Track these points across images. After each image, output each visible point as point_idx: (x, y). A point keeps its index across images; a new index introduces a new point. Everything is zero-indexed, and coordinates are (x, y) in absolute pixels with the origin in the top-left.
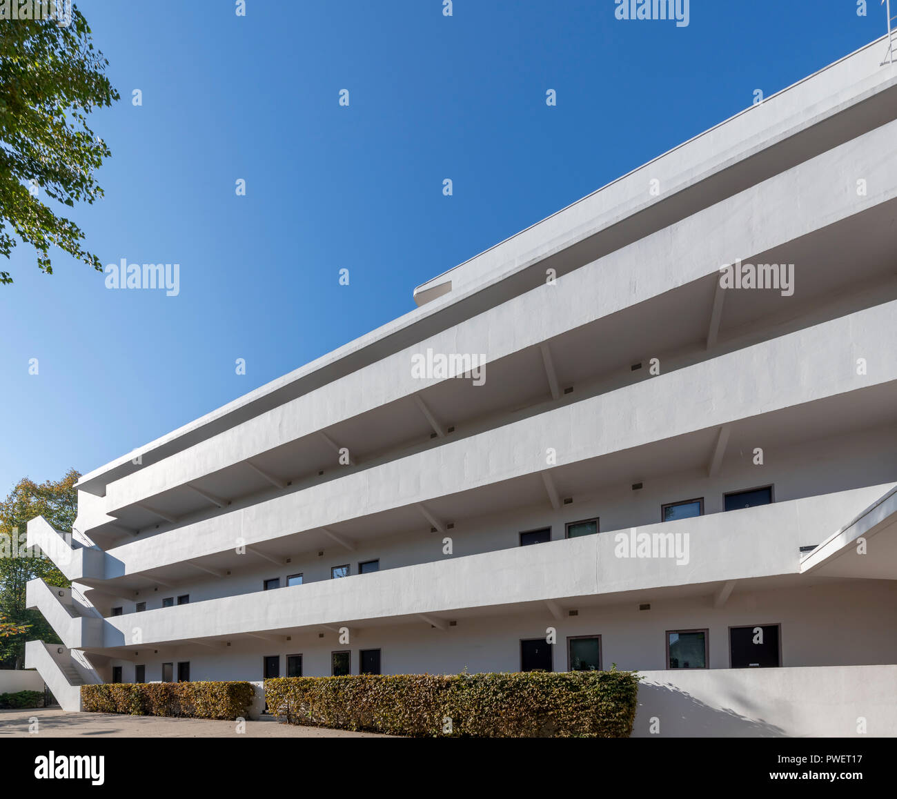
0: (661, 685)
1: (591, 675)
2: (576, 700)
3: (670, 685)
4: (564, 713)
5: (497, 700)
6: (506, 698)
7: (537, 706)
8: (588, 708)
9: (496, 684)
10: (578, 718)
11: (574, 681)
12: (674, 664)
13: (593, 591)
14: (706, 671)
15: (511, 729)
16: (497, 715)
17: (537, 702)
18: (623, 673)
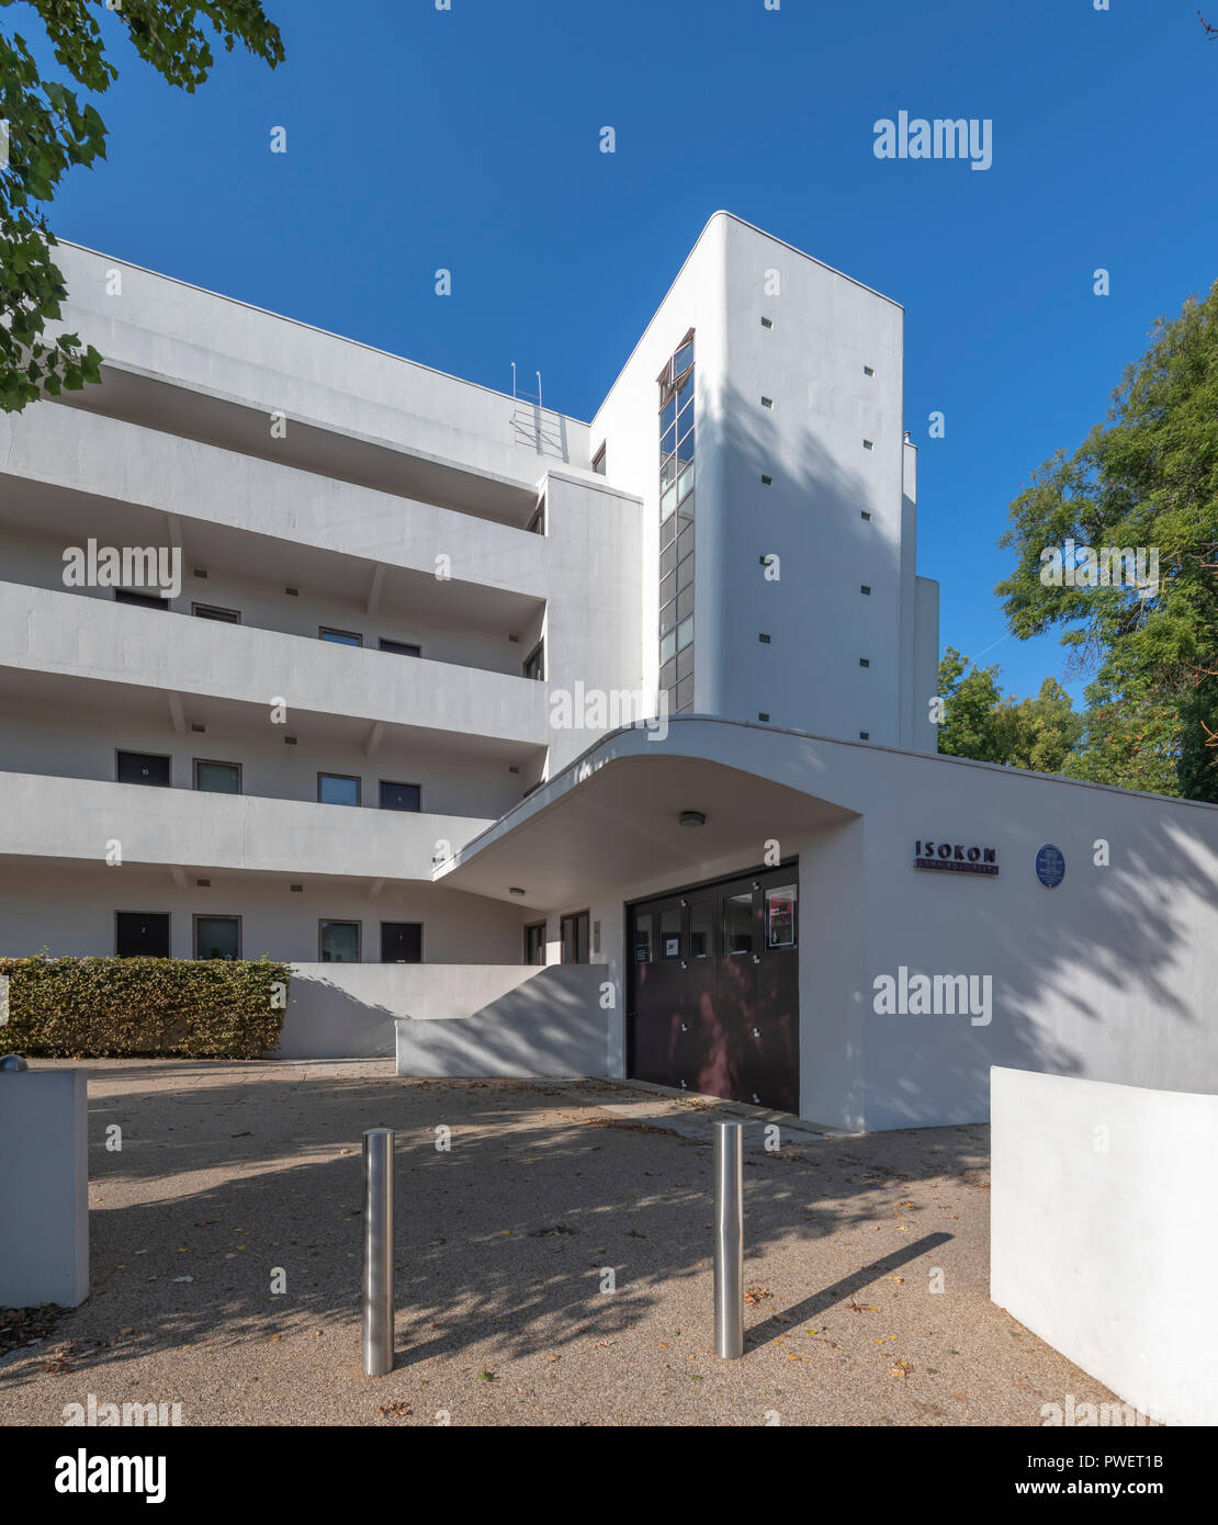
0: (316, 979)
1: (238, 965)
2: (219, 993)
3: (325, 979)
4: (203, 1009)
5: (102, 994)
6: (117, 992)
7: (166, 1001)
8: (235, 1002)
9: (102, 972)
10: (221, 1014)
11: (217, 971)
12: (326, 957)
13: (239, 864)
14: (356, 966)
15: (123, 1034)
16: (100, 1015)
17: (166, 997)
18: (277, 964)
